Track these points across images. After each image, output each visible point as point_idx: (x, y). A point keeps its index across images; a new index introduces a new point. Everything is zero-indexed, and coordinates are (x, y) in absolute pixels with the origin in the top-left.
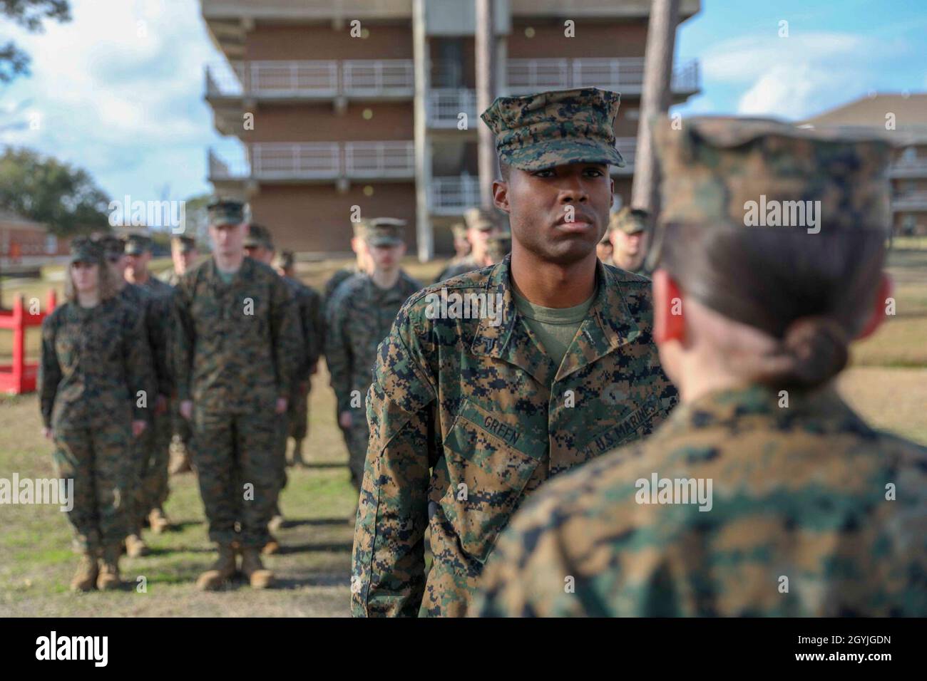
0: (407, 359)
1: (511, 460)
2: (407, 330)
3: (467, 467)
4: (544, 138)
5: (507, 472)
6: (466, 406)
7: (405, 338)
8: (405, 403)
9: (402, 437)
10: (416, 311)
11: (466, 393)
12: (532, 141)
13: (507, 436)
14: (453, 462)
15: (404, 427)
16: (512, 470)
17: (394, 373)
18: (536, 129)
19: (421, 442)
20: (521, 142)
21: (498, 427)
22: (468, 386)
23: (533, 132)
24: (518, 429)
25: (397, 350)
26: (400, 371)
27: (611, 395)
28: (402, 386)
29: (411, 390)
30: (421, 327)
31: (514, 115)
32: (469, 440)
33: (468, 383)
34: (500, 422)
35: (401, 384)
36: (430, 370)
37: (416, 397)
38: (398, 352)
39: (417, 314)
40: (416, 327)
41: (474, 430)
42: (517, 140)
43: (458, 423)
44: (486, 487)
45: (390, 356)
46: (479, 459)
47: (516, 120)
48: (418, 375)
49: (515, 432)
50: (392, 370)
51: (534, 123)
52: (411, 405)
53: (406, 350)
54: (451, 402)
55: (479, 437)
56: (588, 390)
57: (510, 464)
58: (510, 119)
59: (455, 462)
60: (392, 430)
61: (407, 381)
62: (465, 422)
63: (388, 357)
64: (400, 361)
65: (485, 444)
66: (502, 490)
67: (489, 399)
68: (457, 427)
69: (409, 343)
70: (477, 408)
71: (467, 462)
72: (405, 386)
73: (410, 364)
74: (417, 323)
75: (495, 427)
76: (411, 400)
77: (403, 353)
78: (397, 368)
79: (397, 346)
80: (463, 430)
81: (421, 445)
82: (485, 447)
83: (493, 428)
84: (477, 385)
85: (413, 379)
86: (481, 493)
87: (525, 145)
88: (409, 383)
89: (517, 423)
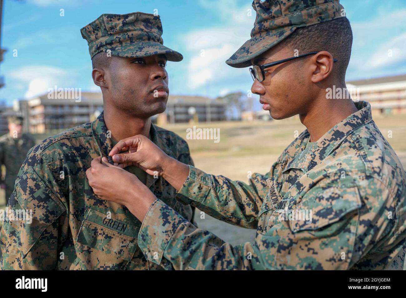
0: (44, 188)
1: (123, 242)
2: (42, 168)
3: (91, 253)
4: (138, 41)
5: (121, 250)
6: (89, 213)
7: (40, 173)
8: (45, 218)
9: (41, 241)
10: (48, 154)
11: (88, 205)
12: (129, 42)
13: (119, 228)
14: (82, 251)
15: (43, 234)
16: (124, 249)
17: (34, 198)
18: (132, 34)
19: (54, 241)
20: (120, 42)
21: (113, 223)
22: (90, 200)
23: (130, 36)
24: (125, 222)
25: (35, 182)
26: (39, 196)
27: (168, 193)
28: (42, 207)
29: (49, 208)
30: (54, 165)
31: (116, 26)
32: (93, 235)
33: (89, 198)
34: (114, 220)
35: (40, 206)
36: (62, 193)
37: (52, 213)
38: (36, 184)
39: (49, 156)
40: (49, 165)
41: (96, 227)
42: (118, 41)
43: (84, 225)
44: (106, 263)
45: (30, 187)
46: (101, 246)
47: (118, 28)
48: (53, 197)
49: (124, 224)
50: (33, 197)
51: (130, 30)
52: (49, 218)
53: (42, 182)
54: (78, 212)
55: (99, 231)
56: (157, 192)
57: (123, 245)
58: (112, 28)
59: (83, 251)
60: (34, 238)
61: (45, 203)
62: (89, 224)
63: (28, 188)
64: (38, 190)
65: (104, 236)
66: (118, 263)
67: (106, 206)
68: (84, 228)
69: (44, 177)
70: (97, 213)
71: (92, 249)
72: (44, 206)
73: (47, 190)
74: (50, 162)
75: (111, 224)
76: (49, 215)
77: (40, 184)
78: (36, 195)
79: (34, 179)
80: (88, 229)
81: (53, 243)
82: (105, 237)
83: (109, 224)
84: (97, 198)
85: (49, 201)
86: (103, 267)
87: (124, 44)
88: (47, 204)
89: (125, 219)
